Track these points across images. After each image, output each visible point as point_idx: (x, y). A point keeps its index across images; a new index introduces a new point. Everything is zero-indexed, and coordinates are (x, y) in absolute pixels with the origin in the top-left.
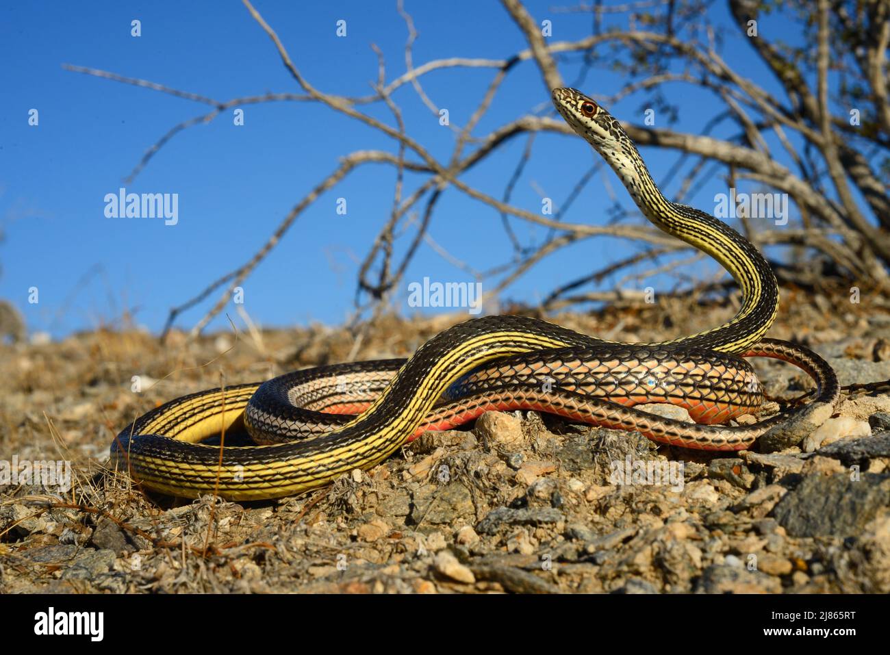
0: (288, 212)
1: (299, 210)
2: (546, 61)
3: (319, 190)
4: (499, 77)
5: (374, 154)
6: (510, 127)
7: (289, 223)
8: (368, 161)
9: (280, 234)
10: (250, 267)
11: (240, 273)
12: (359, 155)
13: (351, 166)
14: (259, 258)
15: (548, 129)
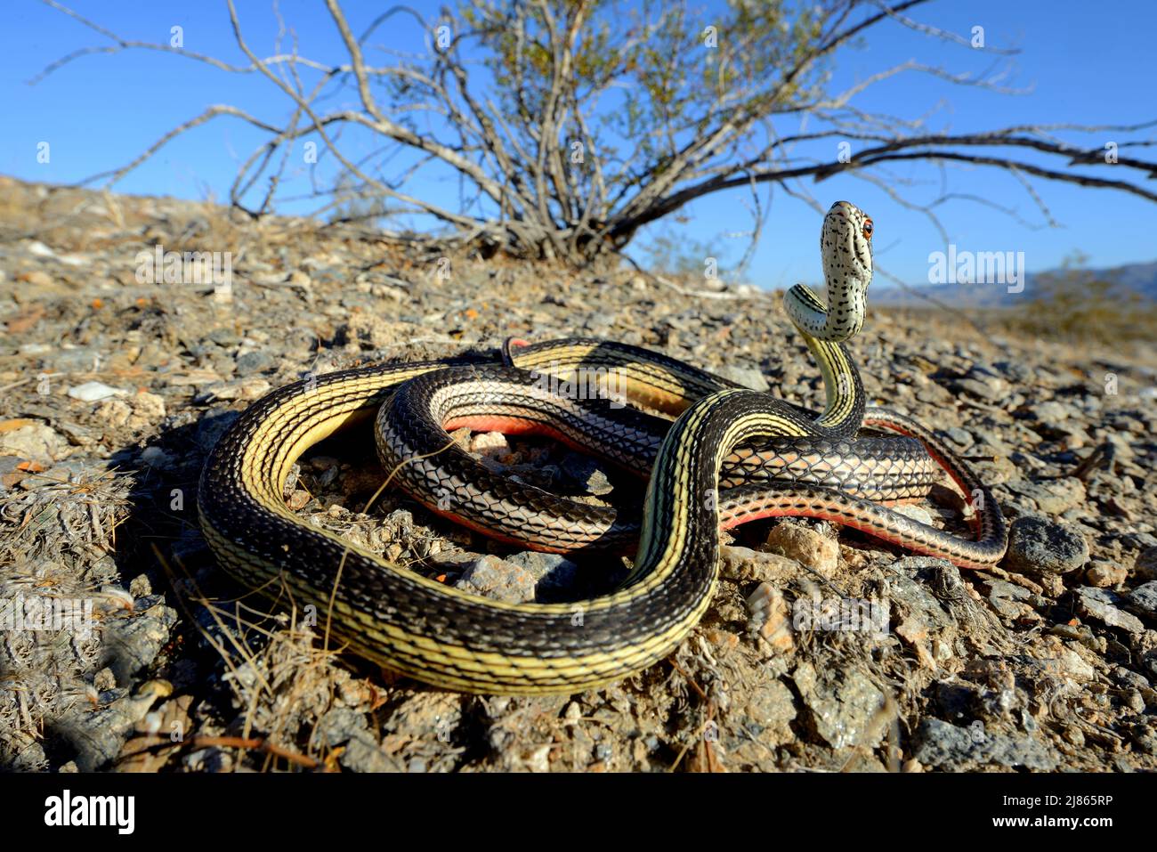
0: (161, 136)
1: (169, 136)
2: (362, 76)
3: (187, 126)
4: (327, 78)
5: (232, 109)
6: (338, 114)
7: (160, 144)
8: (227, 113)
9: (153, 150)
10: (126, 170)
11: (118, 173)
12: (220, 107)
13: (213, 114)
14: (134, 165)
15: (361, 122)
